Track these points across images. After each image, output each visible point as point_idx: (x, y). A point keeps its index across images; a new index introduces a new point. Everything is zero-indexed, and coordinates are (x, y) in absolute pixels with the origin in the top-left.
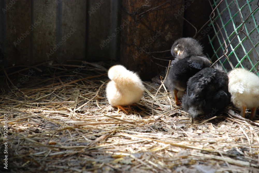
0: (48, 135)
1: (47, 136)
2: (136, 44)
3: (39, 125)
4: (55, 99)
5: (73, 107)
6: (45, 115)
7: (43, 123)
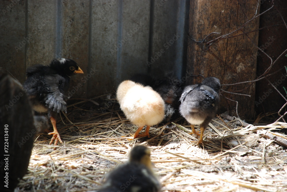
0: (102, 172)
1: (101, 174)
2: (203, 76)
3: (94, 162)
4: (112, 135)
5: (132, 144)
6: (101, 151)
7: (97, 160)
